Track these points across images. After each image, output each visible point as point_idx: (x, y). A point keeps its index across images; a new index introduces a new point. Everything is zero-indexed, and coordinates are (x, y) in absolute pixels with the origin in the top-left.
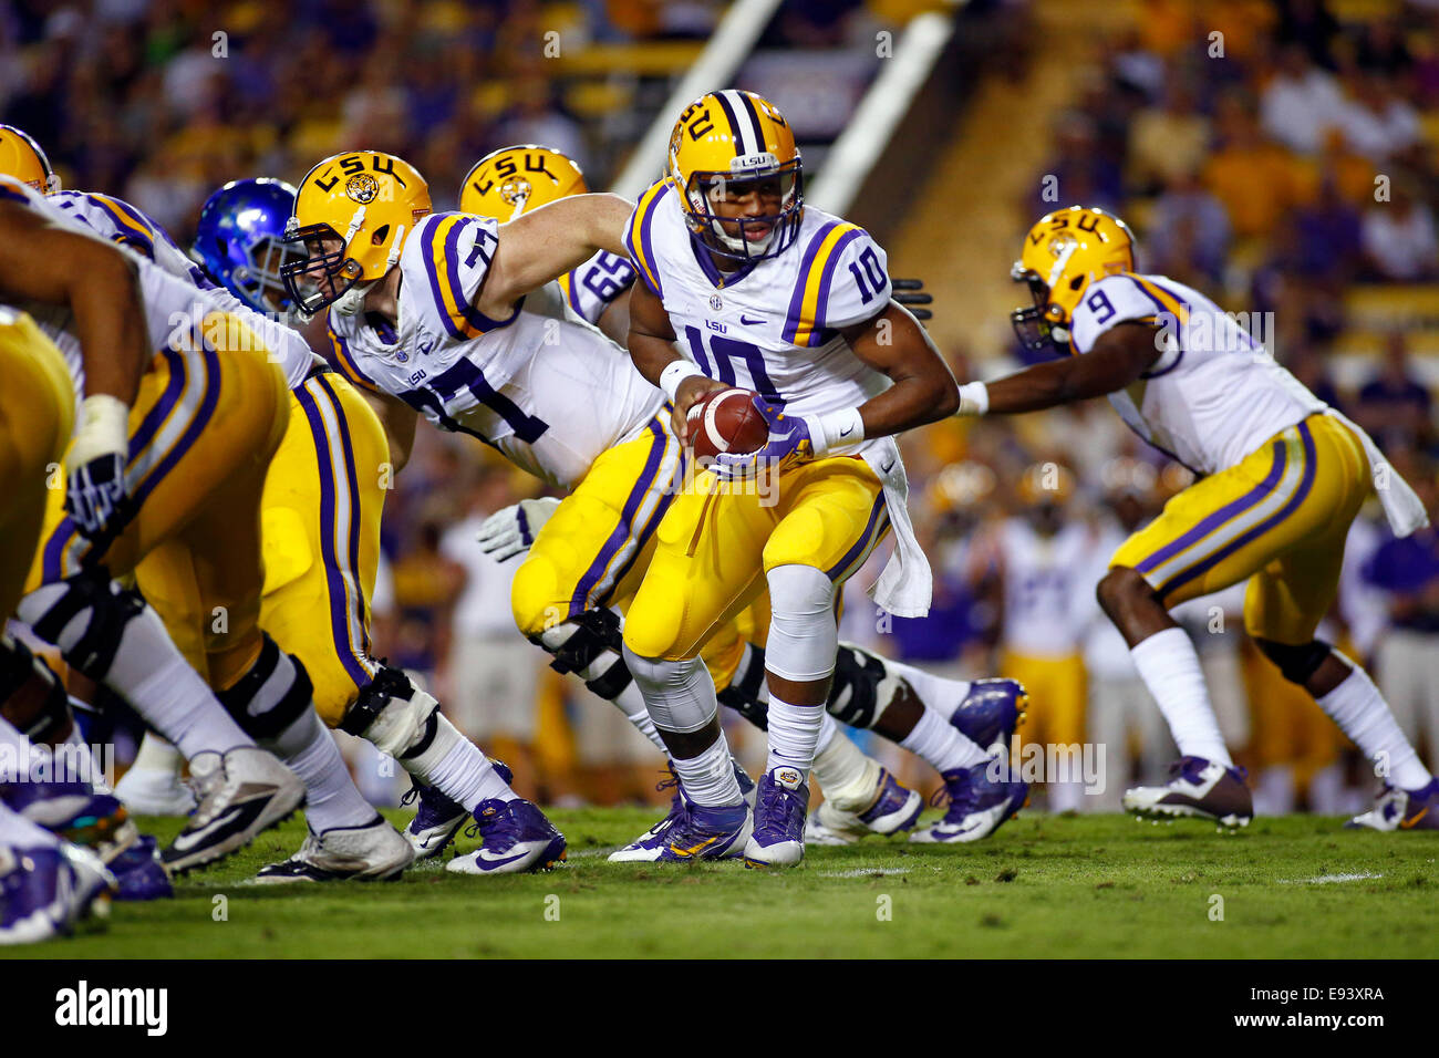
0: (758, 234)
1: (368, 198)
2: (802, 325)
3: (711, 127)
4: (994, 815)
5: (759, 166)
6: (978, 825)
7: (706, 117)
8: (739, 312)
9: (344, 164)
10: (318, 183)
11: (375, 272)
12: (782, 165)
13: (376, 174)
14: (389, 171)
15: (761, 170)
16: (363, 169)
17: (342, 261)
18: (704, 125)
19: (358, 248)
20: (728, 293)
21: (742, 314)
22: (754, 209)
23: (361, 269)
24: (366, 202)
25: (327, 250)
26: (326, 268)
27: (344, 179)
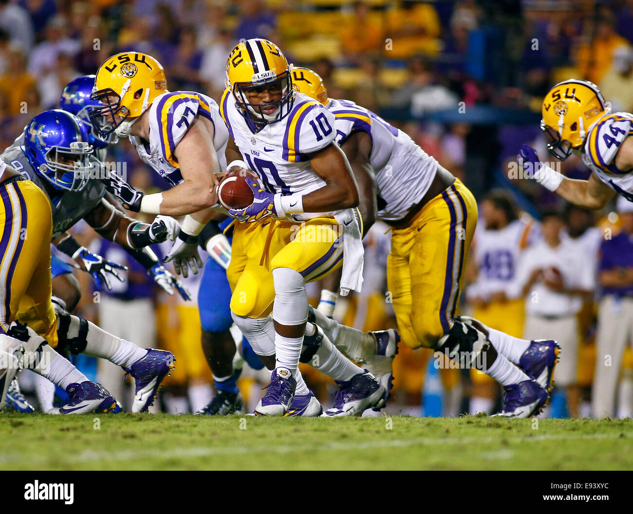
0: (271, 111)
1: (131, 75)
2: (290, 152)
3: (242, 60)
4: (530, 407)
5: (266, 77)
6: (522, 412)
7: (240, 55)
8: (263, 145)
9: (120, 58)
10: (107, 68)
11: (136, 113)
12: (277, 76)
13: (136, 63)
14: (143, 61)
15: (266, 79)
16: (129, 60)
17: (119, 107)
18: (239, 59)
19: (127, 101)
20: (258, 136)
21: (265, 146)
22: (267, 99)
23: (129, 111)
24: (131, 77)
25: (112, 102)
26: (111, 111)
27: (119, 66)
